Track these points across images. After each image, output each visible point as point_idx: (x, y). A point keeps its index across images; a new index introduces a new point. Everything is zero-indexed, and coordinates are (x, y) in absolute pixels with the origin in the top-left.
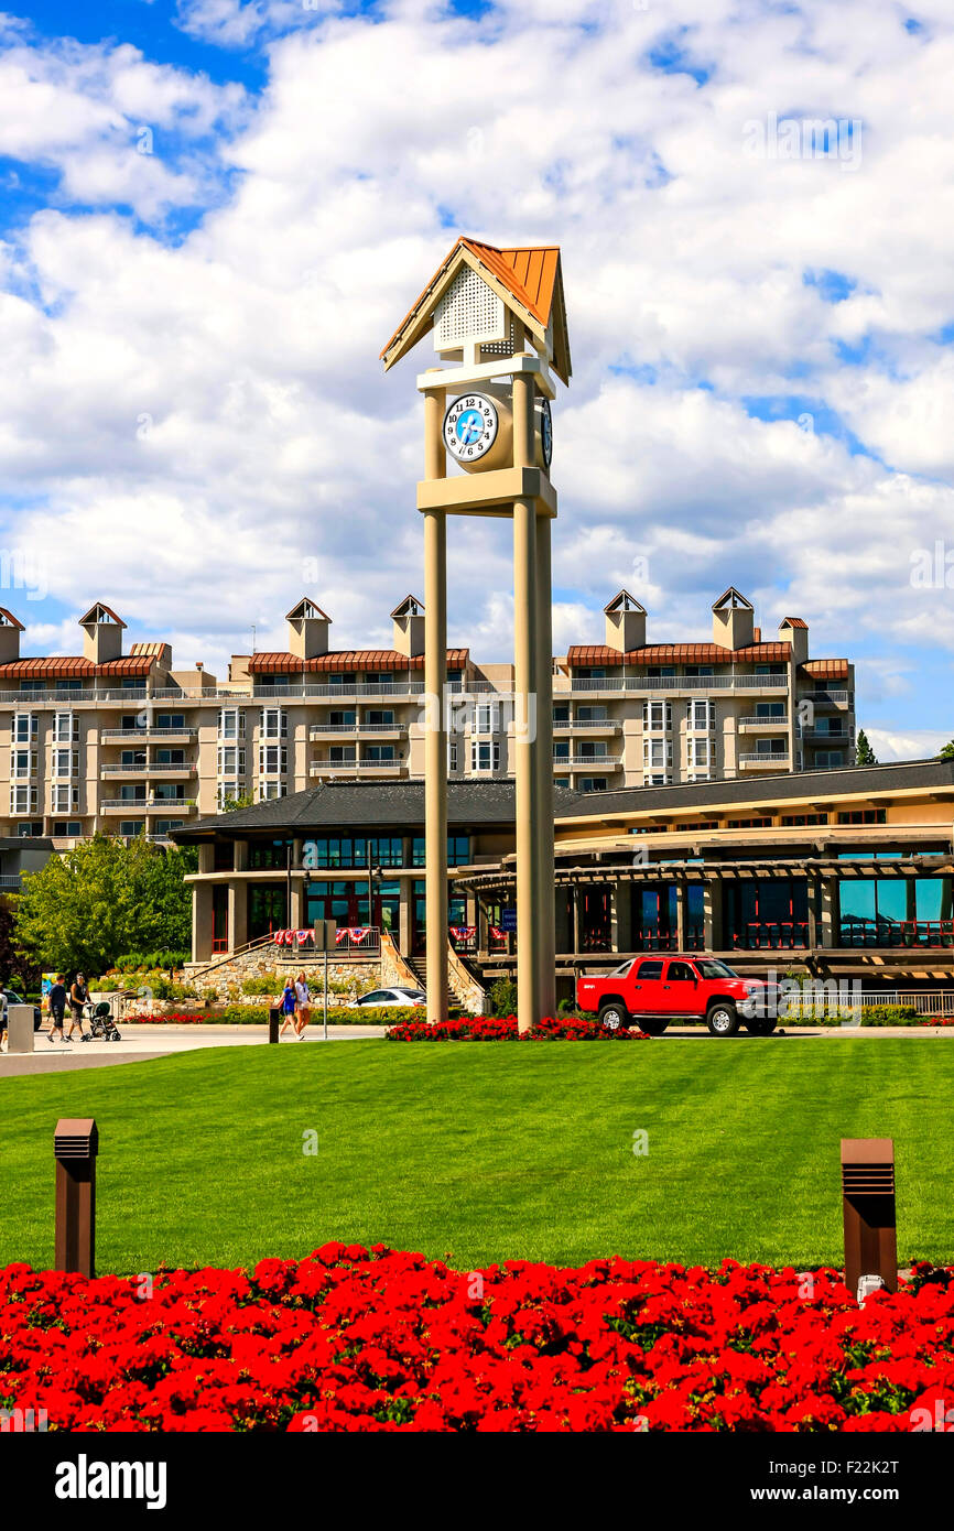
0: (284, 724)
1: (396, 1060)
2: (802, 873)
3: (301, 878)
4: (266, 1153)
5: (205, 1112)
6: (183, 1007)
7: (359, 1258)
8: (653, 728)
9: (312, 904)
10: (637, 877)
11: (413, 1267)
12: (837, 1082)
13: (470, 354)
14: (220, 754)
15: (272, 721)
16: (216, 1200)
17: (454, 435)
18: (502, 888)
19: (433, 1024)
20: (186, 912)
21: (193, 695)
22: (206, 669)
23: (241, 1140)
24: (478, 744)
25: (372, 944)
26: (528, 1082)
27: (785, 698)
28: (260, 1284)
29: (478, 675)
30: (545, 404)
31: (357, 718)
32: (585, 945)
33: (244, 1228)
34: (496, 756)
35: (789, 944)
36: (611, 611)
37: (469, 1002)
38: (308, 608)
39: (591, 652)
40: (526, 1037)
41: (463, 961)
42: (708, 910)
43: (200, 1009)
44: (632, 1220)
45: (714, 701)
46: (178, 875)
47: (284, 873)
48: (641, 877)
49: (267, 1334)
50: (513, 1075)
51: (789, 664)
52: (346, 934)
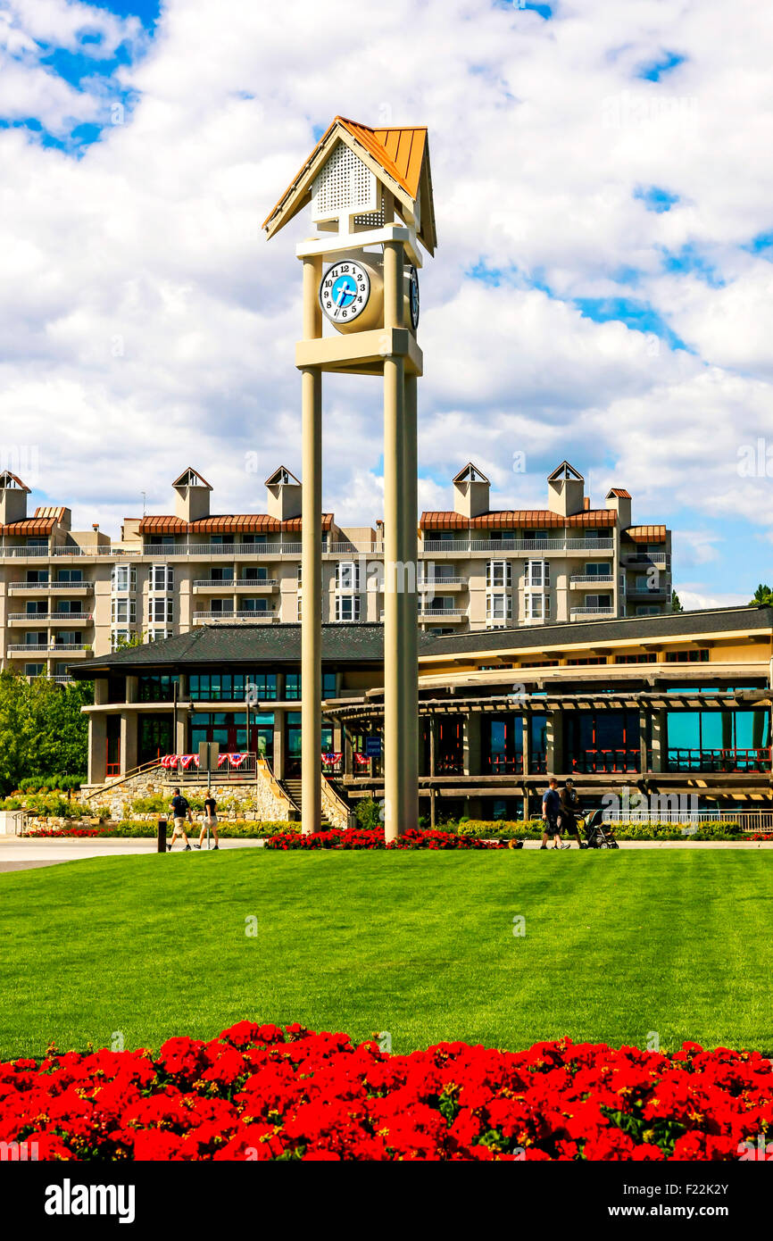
0: (170, 579)
1: (275, 865)
2: (635, 705)
3: (186, 709)
4: (157, 946)
5: (99, 910)
6: (79, 824)
7: (273, 1040)
8: (495, 585)
9: (195, 733)
10: (486, 708)
11: (336, 1049)
12: (686, 885)
13: (345, 225)
14: (113, 605)
15: (160, 576)
16: (109, 987)
17: (330, 299)
18: (366, 718)
19: (307, 834)
20: (83, 741)
21: (89, 552)
22: (101, 530)
23: (133, 934)
24: (341, 597)
25: (249, 767)
26: (399, 884)
27: (611, 559)
28: (166, 1068)
29: (341, 537)
30: (413, 270)
31: (235, 574)
32: (440, 769)
33: (138, 1014)
34: (357, 609)
35: (623, 769)
36: (459, 482)
37: (336, 819)
38: (192, 477)
39: (441, 517)
40: (392, 846)
41: (330, 783)
42: (550, 738)
43: (95, 825)
44: (526, 1007)
45: (548, 561)
46: (75, 707)
47: (171, 705)
48: (491, 708)
49: (178, 1129)
50: (384, 878)
51: (615, 529)
52: (226, 759)
